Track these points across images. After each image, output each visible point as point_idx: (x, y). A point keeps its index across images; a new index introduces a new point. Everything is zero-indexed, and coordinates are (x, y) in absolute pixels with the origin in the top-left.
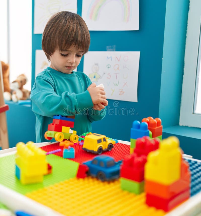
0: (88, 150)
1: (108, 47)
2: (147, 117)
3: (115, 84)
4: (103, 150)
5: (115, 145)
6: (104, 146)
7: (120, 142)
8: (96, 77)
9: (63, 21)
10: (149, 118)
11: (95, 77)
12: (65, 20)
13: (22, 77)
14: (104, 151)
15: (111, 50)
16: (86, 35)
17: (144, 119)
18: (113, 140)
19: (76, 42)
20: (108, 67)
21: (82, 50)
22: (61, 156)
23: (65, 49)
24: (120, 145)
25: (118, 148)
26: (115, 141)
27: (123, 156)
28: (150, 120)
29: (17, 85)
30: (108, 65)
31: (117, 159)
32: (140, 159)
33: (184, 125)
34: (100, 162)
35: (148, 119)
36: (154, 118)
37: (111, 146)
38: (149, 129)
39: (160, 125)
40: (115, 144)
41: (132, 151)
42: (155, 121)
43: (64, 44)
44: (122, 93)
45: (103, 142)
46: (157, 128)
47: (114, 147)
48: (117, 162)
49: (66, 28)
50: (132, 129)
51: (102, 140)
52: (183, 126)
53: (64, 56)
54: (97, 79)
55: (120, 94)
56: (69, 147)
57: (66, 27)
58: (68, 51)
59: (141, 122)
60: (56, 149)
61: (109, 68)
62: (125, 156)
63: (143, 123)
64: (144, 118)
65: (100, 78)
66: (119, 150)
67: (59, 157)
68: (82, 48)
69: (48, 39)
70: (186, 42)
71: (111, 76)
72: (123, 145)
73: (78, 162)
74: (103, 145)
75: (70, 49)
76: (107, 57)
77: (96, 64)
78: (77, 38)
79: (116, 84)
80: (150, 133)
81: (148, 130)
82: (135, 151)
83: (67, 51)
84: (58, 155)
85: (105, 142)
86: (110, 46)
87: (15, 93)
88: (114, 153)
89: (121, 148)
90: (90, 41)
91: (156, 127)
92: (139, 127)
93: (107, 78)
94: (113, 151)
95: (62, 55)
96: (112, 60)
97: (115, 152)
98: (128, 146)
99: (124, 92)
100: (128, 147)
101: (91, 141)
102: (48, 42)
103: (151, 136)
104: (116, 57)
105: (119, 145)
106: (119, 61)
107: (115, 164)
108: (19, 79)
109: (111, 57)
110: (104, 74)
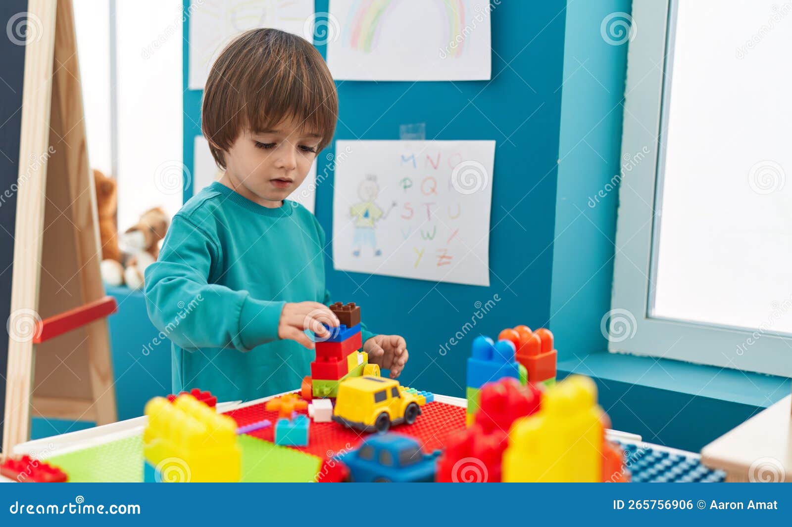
0: (349, 422)
1: (403, 128)
2: (513, 327)
3: (425, 235)
4: (391, 423)
5: (425, 408)
6: (395, 409)
7: (439, 398)
8: (371, 214)
9: (261, 50)
10: (518, 328)
11: (366, 215)
12: (266, 49)
13: (153, 214)
14: (393, 424)
15: (414, 135)
16: (325, 89)
17: (505, 332)
18: (418, 394)
19: (297, 107)
20: (405, 187)
21: (315, 132)
22: (271, 439)
23: (265, 126)
24: (439, 406)
25: (433, 417)
26: (425, 397)
27: (445, 434)
28: (520, 336)
29: (139, 238)
30: (405, 180)
31: (428, 445)
32: (491, 441)
33: (622, 352)
34: (380, 453)
35: (515, 333)
36: (533, 330)
37: (413, 410)
38: (519, 359)
39: (549, 350)
40: (426, 405)
41: (470, 420)
42: (536, 336)
43: (262, 112)
44: (444, 260)
45: (391, 400)
46: (539, 356)
47: (422, 412)
48: (428, 455)
49: (268, 68)
50: (470, 360)
51: (389, 394)
52: (618, 354)
53: (266, 148)
54: (373, 219)
55: (439, 265)
56: (294, 415)
57: (268, 64)
58: (276, 132)
59: (495, 339)
60: (256, 421)
61: (408, 189)
62: (450, 433)
63: (500, 341)
64: (503, 329)
65: (381, 217)
66: (435, 420)
67: (266, 443)
68: (316, 124)
69: (218, 100)
70: (625, 115)
71: (412, 212)
72: (448, 408)
73: (319, 455)
74: (392, 407)
75: (279, 128)
76: (403, 157)
77: (372, 178)
78: (300, 96)
79: (428, 235)
80: (523, 370)
81: (516, 363)
82: (479, 420)
83: (271, 132)
84: (260, 437)
85: (396, 398)
86: (410, 126)
87: (135, 264)
88: (421, 431)
89: (440, 417)
90: (338, 106)
91: (536, 354)
92: (489, 353)
93: (403, 217)
94: (418, 424)
95: (259, 145)
96: (415, 166)
97: (424, 426)
98: (460, 411)
99: (450, 258)
100: (462, 411)
101: (358, 395)
102: (220, 110)
103: (525, 378)
104: (428, 157)
105: (435, 408)
106: (435, 168)
107: (422, 459)
108: (147, 223)
109: (413, 157)
110: (394, 205)
